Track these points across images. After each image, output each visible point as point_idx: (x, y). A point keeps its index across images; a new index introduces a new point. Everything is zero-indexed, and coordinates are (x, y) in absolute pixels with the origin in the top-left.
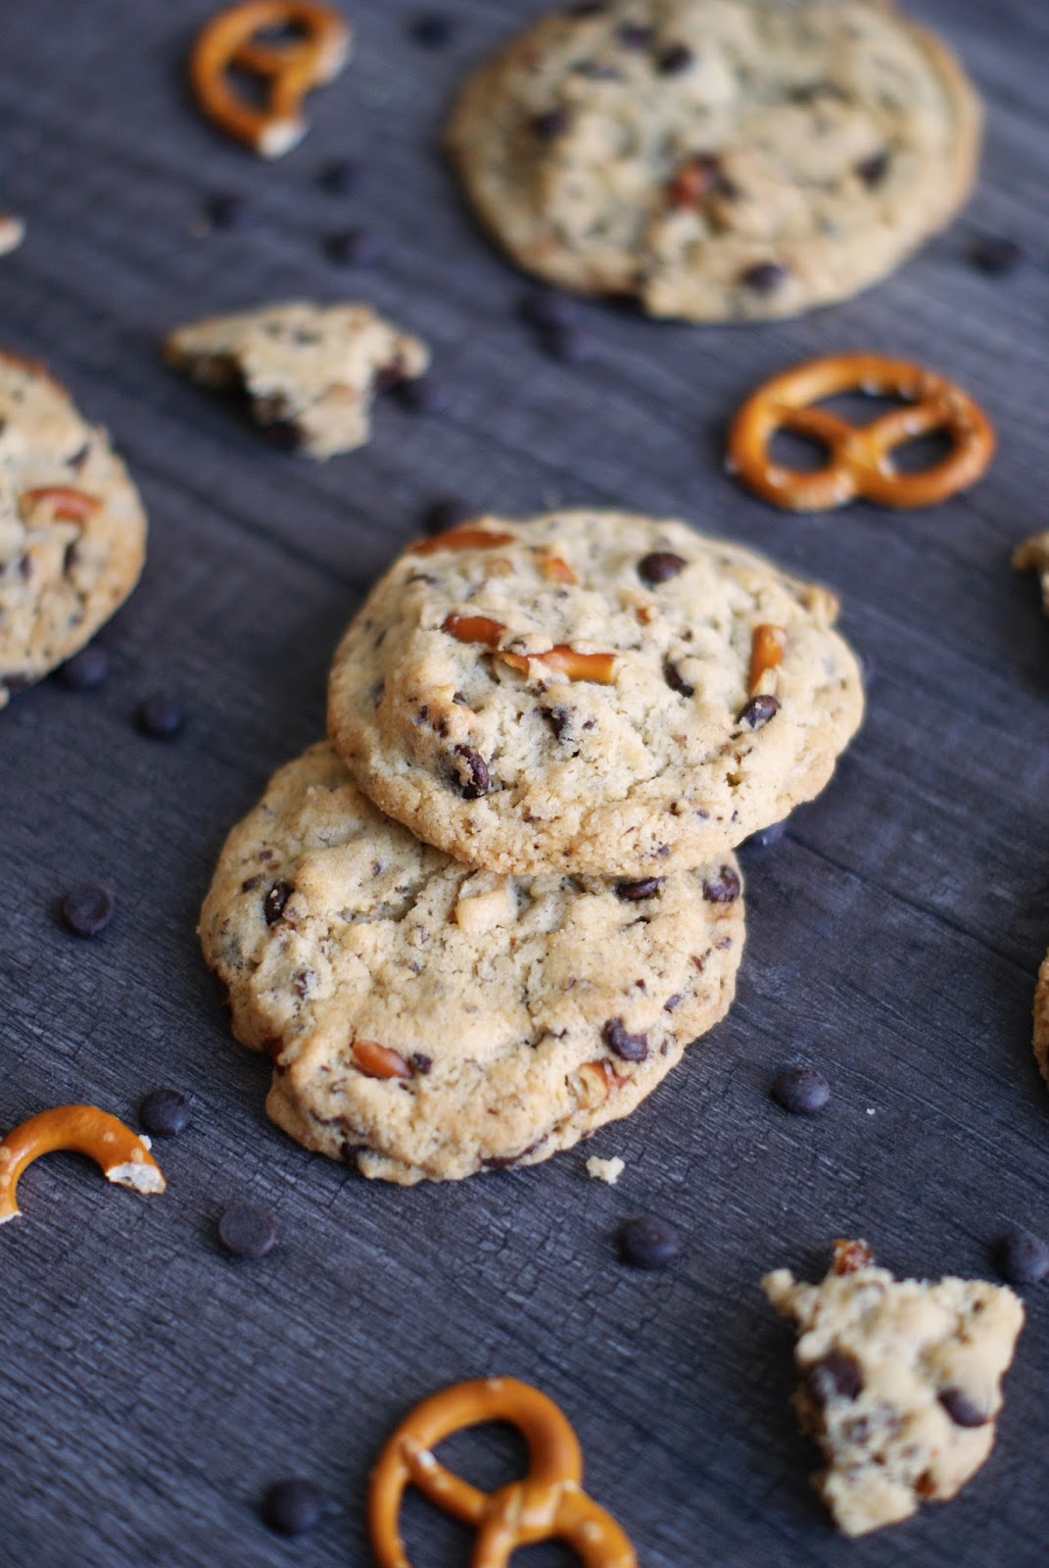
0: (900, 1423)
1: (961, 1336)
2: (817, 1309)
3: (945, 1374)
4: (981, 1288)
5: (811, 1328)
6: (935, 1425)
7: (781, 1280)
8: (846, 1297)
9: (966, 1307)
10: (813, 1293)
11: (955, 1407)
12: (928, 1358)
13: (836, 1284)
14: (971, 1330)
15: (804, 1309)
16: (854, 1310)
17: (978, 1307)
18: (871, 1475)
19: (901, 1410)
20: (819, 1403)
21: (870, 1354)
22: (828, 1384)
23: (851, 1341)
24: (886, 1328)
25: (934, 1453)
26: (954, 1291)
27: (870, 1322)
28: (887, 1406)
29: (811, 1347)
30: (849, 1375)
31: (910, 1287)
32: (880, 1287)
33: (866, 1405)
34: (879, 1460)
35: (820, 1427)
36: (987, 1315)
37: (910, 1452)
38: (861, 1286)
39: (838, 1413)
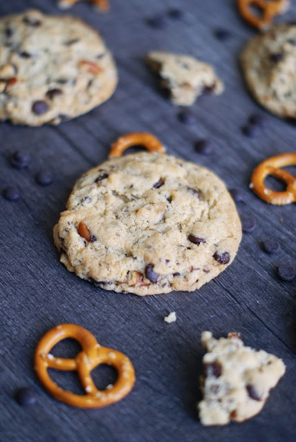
0: (230, 391)
1: (260, 370)
2: (214, 346)
3: (250, 379)
4: (272, 357)
5: (211, 352)
6: (242, 395)
7: (207, 335)
8: (225, 346)
9: (266, 362)
10: (215, 342)
11: (251, 391)
12: (247, 373)
13: (223, 341)
14: (265, 369)
15: (210, 346)
16: (226, 350)
17: (270, 363)
18: (215, 405)
19: (232, 386)
20: (205, 376)
21: (227, 366)
22: (210, 371)
23: (223, 360)
24: (235, 359)
25: (239, 404)
26: (263, 355)
27: (230, 355)
28: (227, 384)
29: (208, 358)
30: (217, 370)
31: (248, 349)
32: (238, 346)
33: (220, 381)
34: (220, 401)
35: (203, 385)
36: (271, 366)
37: (231, 401)
38: (231, 343)
39: (210, 381)
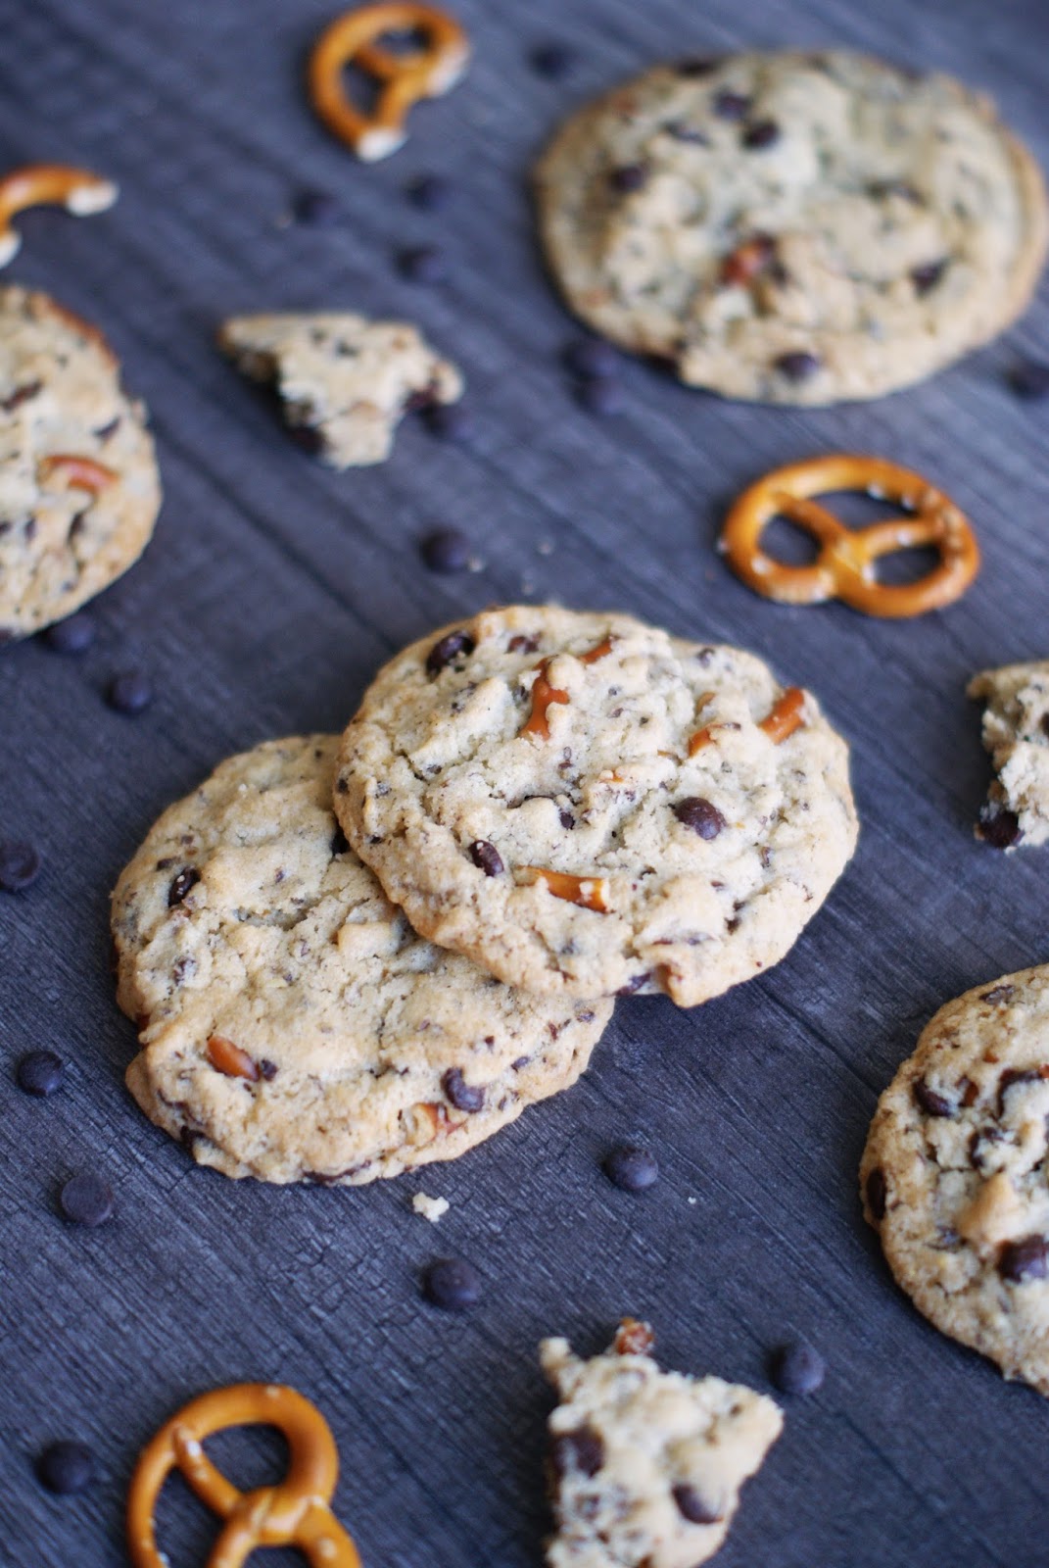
0: (630, 1507)
1: (710, 1437)
2: (578, 1384)
3: (684, 1470)
4: (742, 1393)
5: (568, 1401)
6: (663, 1516)
7: (556, 1348)
8: (608, 1377)
9: (724, 1409)
10: (579, 1368)
11: (687, 1503)
12: (672, 1451)
13: (603, 1364)
14: (722, 1433)
15: (566, 1382)
16: (611, 1393)
17: (736, 1411)
18: (594, 1550)
19: (633, 1496)
20: (559, 1473)
21: (616, 1437)
22: (570, 1457)
23: (603, 1422)
24: (638, 1413)
25: (657, 1541)
26: (715, 1391)
27: (624, 1406)
28: (621, 1489)
29: (563, 1419)
30: (591, 1450)
31: (675, 1380)
32: (642, 1375)
33: (601, 1484)
34: (603, 1537)
35: (556, 1496)
36: (742, 1420)
37: (634, 1536)
38: (623, 1371)
39: (573, 1487)
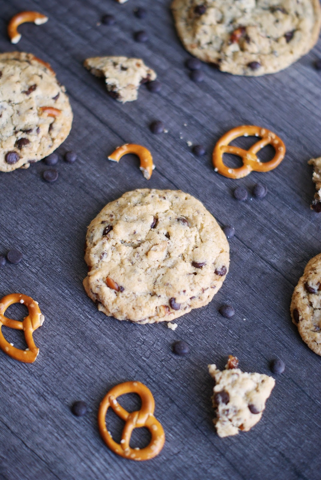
0: (237, 412)
1: (257, 390)
2: (221, 378)
3: (251, 400)
4: (264, 376)
5: (218, 383)
6: (246, 413)
7: (213, 367)
8: (229, 376)
9: (260, 381)
10: (220, 373)
11: (252, 409)
12: (247, 395)
13: (227, 372)
14: (260, 388)
15: (217, 378)
16: (230, 380)
17: (263, 381)
18: (228, 424)
19: (238, 409)
20: (217, 403)
21: (232, 393)
22: (220, 399)
23: (228, 389)
24: (238, 385)
25: (245, 420)
26: (257, 376)
27: (233, 384)
28: (235, 407)
29: (217, 389)
30: (226, 397)
31: (246, 375)
32: (238, 374)
33: (229, 406)
34: (230, 420)
35: (216, 408)
36: (265, 384)
37: (238, 419)
38: (233, 374)
39: (222, 407)
